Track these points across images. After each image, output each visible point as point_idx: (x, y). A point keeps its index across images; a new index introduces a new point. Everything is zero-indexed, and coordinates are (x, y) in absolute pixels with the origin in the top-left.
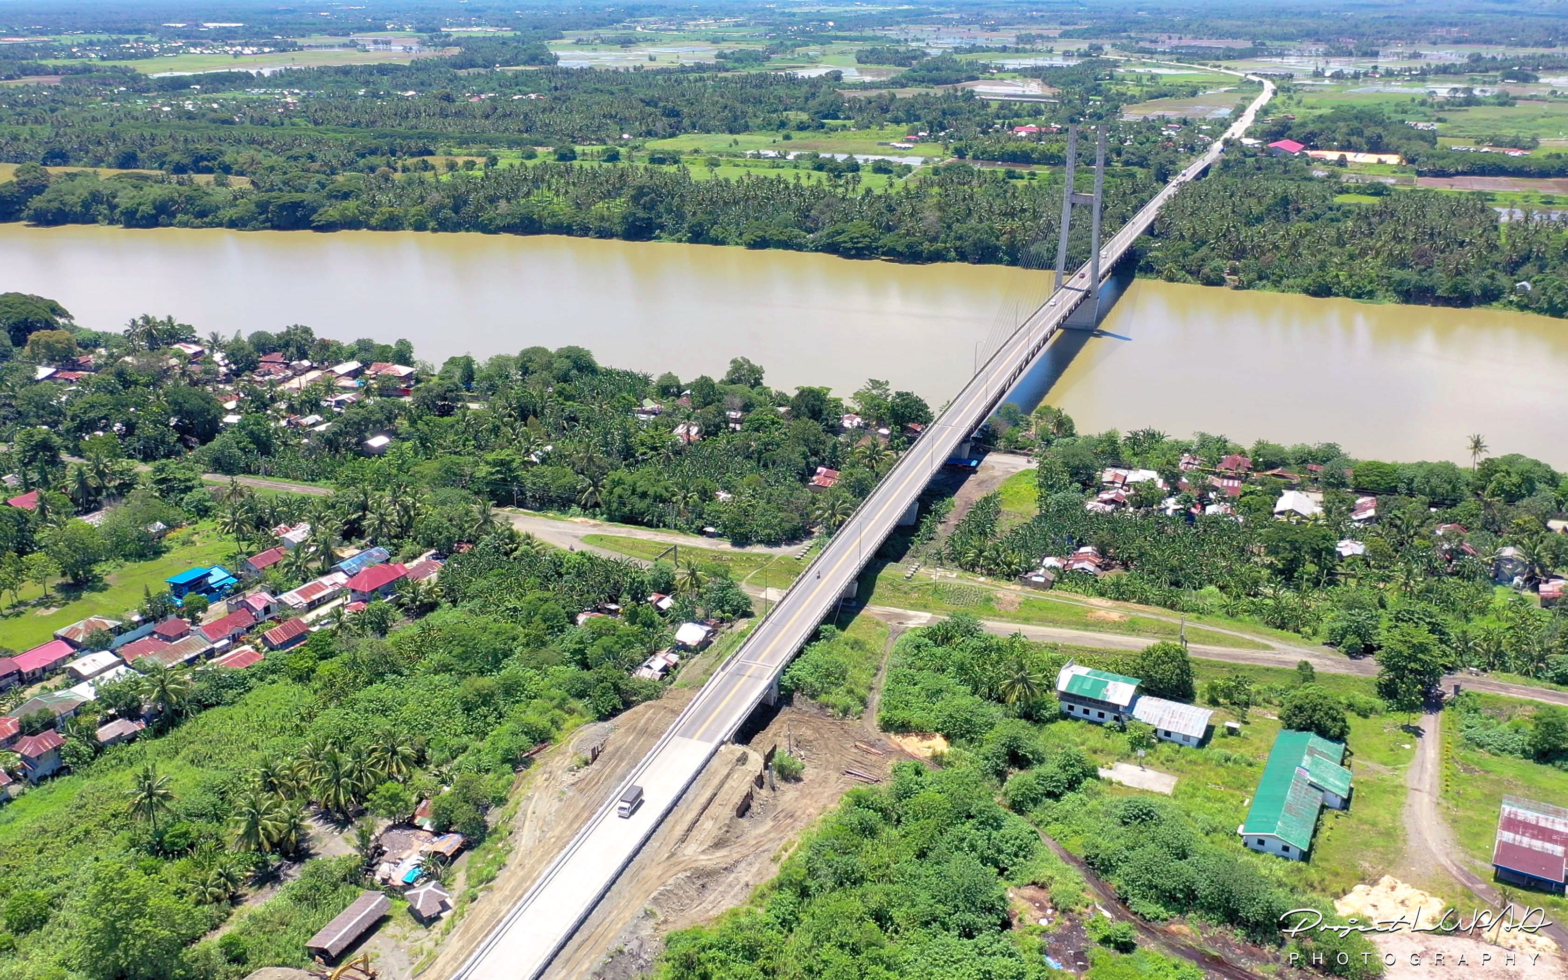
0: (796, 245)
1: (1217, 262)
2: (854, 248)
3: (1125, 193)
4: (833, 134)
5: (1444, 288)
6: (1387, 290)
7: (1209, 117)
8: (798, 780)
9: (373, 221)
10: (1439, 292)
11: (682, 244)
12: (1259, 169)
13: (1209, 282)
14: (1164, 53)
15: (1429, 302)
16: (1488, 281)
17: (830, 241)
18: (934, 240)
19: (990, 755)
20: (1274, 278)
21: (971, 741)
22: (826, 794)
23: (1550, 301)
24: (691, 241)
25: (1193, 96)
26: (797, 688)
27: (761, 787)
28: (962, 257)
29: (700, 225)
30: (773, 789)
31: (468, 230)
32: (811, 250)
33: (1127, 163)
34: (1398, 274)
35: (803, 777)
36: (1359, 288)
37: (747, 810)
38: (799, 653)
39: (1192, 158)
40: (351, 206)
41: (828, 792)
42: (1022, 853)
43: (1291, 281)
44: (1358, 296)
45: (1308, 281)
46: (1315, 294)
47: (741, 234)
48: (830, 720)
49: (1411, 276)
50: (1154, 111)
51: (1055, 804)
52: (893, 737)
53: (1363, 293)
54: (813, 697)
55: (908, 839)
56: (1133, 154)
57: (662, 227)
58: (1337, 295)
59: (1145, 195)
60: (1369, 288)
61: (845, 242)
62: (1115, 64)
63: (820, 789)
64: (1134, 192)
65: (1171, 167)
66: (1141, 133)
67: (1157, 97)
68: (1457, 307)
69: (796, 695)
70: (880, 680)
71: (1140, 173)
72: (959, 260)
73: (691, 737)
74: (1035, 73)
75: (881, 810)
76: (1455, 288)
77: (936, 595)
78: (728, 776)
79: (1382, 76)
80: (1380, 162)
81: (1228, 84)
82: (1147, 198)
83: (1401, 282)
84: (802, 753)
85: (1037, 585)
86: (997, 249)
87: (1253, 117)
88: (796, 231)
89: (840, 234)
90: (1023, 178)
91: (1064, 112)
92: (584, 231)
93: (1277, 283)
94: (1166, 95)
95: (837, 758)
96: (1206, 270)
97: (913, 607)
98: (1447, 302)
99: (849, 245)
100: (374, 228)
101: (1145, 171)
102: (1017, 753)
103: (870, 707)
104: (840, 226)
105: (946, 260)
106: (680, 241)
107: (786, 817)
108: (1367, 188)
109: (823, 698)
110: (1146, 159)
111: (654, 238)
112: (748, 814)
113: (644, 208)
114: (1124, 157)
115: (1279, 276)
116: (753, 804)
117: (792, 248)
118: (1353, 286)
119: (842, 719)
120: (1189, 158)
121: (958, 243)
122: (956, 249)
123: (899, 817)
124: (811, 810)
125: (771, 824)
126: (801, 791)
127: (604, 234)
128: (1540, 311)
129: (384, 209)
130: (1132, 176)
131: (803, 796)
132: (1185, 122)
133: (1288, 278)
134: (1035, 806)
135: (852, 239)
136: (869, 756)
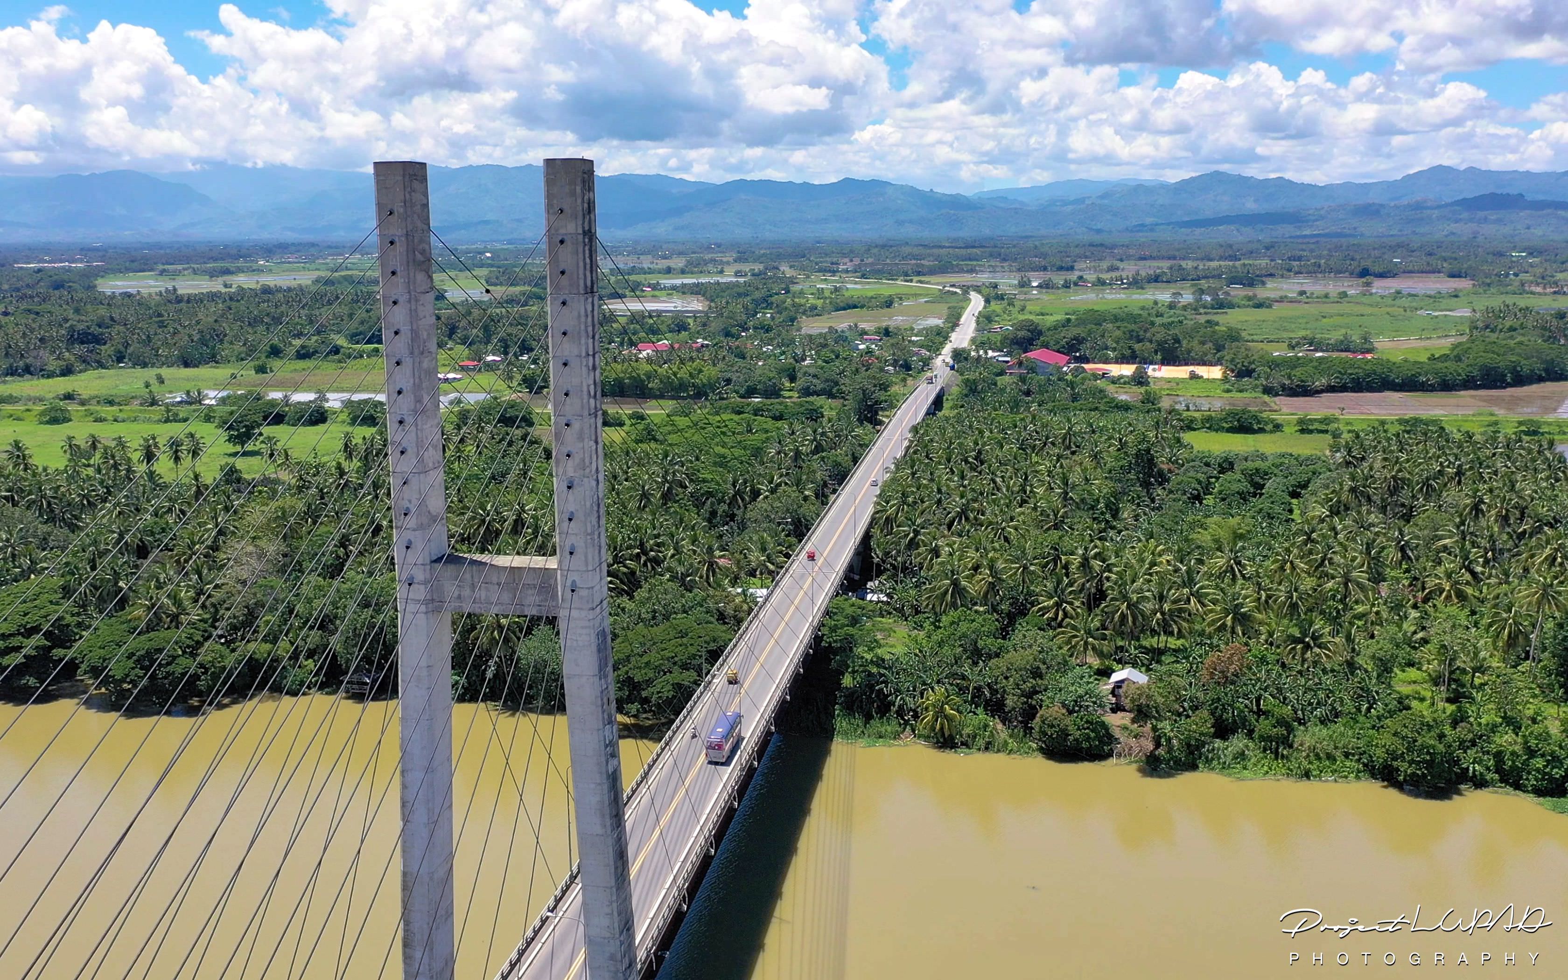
3: (798, 453)
4: (351, 363)
7: (917, 327)
12: (1028, 393)
13: (1064, 748)
14: (847, 271)
20: (1264, 726)
25: (889, 306)
33: (807, 392)
39: (910, 381)
50: (842, 322)
56: (815, 376)
58: (1480, 783)
59: (841, 454)
62: (793, 281)
64: (818, 449)
65: (881, 395)
66: (825, 346)
67: (844, 309)
71: (829, 407)
74: (696, 290)
79: (1093, 285)
80: (1194, 376)
81: (926, 295)
82: (846, 461)
87: (973, 325)
90: (621, 424)
91: (715, 326)
94: (855, 307)
101: (836, 403)
108: (1224, 419)
110: (837, 383)
114: (801, 383)
120: (904, 380)
130: (814, 415)
132: (887, 332)
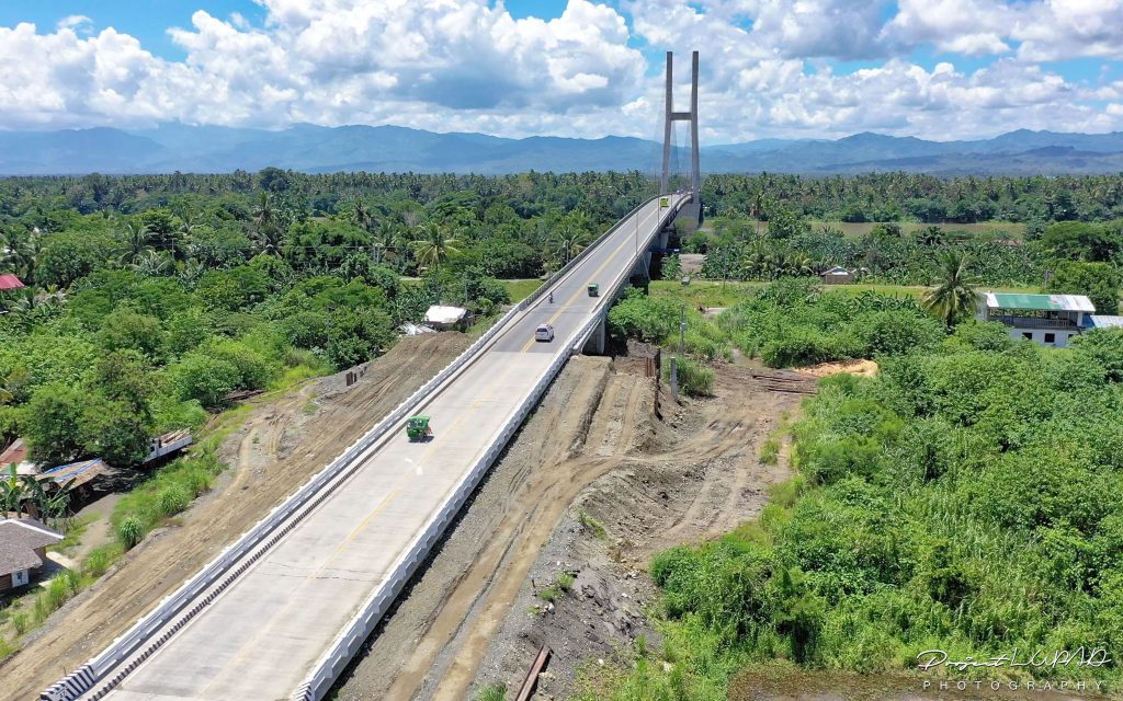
5: (953, 209)
6: (908, 215)
8: (709, 397)
10: (950, 213)
15: (943, 221)
16: (984, 203)
26: (630, 334)
30: (680, 404)
34: (916, 202)
35: (715, 394)
36: (887, 214)
44: (887, 220)
45: (844, 213)
49: (926, 202)
52: (796, 370)
53: (890, 218)
54: (657, 340)
60: (893, 214)
68: (965, 223)
69: (631, 343)
76: (961, 209)
78: (605, 380)
83: (919, 208)
93: (820, 216)
98: (957, 220)
107: (730, 426)
115: (821, 210)
118: (881, 213)
124: (765, 417)
126: (727, 405)
131: (734, 408)
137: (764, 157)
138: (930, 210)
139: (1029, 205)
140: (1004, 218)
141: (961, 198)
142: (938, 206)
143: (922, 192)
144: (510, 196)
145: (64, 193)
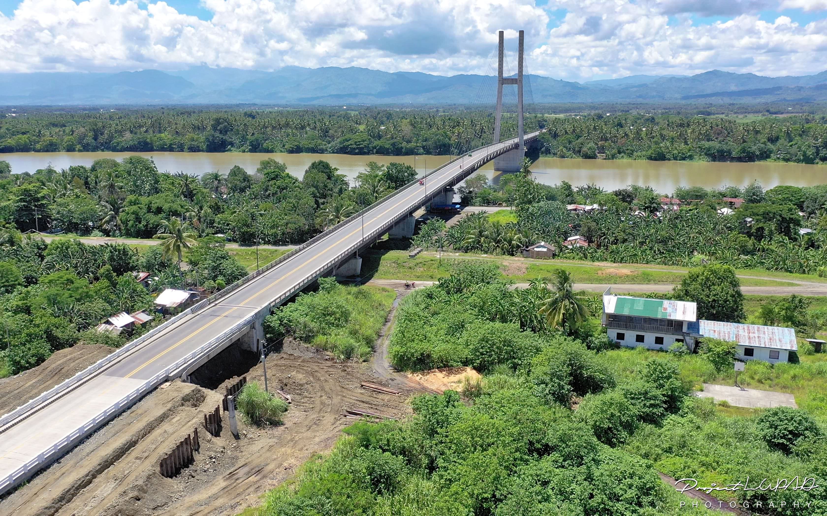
0: (320, 150)
1: (592, 144)
2: (357, 148)
5: (737, 150)
6: (700, 155)
8: (275, 424)
9: (38, 146)
10: (734, 154)
11: (246, 153)
13: (587, 157)
15: (728, 160)
16: (763, 146)
17: (342, 145)
18: (409, 142)
19: (547, 379)
20: (628, 152)
21: (515, 367)
22: (317, 440)
23: (805, 155)
24: (251, 151)
26: (288, 332)
27: (217, 434)
28: (428, 152)
29: (257, 140)
30: (237, 437)
31: (103, 150)
32: (330, 152)
34: (707, 144)
35: (285, 421)
36: (683, 154)
37: (186, 465)
38: (292, 299)
40: (24, 139)
41: (320, 436)
42: (645, 500)
43: (639, 154)
44: (684, 159)
45: (649, 153)
46: (655, 159)
47: (284, 146)
48: (329, 363)
49: (715, 145)
51: (657, 431)
52: (410, 376)
53: (686, 157)
54: (307, 339)
55: (454, 487)
57: (232, 144)
60: (689, 154)
61: (351, 145)
63: (309, 434)
68: (746, 162)
69: (287, 340)
70: (390, 329)
72: (425, 154)
73: (122, 376)
75: (403, 452)
76: (744, 150)
77: (442, 268)
78: (162, 418)
83: (709, 149)
84: (288, 397)
85: (539, 255)
86: (449, 146)
88: (319, 141)
89: (348, 141)
92: (181, 149)
93: (630, 155)
95: (336, 400)
96: (585, 149)
97: (419, 278)
98: (740, 159)
99: (354, 146)
100: (39, 151)
102: (581, 374)
103: (379, 351)
104: (348, 136)
105: (417, 154)
106: (244, 151)
107: (249, 474)
109: (320, 339)
111: (227, 151)
112: (186, 472)
113: (221, 133)
115: (631, 150)
116: (197, 457)
117: (318, 152)
118: (679, 153)
119: (344, 361)
121: (424, 143)
122: (423, 147)
123: (432, 461)
124: (292, 461)
125: (223, 484)
126: (280, 438)
127: (193, 149)
128: (798, 161)
129: (46, 138)
131: (281, 443)
133: (637, 152)
134: (631, 433)
135: (356, 142)
136: (381, 396)
137: (635, 89)
138: (718, 151)
139: (799, 147)
140: (779, 158)
141: (744, 142)
142: (725, 148)
143: (713, 136)
144: (392, 138)
145: (72, 134)
